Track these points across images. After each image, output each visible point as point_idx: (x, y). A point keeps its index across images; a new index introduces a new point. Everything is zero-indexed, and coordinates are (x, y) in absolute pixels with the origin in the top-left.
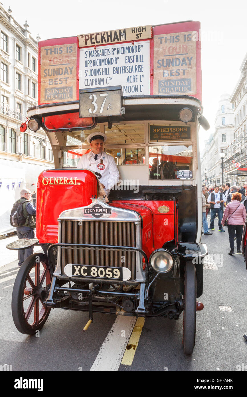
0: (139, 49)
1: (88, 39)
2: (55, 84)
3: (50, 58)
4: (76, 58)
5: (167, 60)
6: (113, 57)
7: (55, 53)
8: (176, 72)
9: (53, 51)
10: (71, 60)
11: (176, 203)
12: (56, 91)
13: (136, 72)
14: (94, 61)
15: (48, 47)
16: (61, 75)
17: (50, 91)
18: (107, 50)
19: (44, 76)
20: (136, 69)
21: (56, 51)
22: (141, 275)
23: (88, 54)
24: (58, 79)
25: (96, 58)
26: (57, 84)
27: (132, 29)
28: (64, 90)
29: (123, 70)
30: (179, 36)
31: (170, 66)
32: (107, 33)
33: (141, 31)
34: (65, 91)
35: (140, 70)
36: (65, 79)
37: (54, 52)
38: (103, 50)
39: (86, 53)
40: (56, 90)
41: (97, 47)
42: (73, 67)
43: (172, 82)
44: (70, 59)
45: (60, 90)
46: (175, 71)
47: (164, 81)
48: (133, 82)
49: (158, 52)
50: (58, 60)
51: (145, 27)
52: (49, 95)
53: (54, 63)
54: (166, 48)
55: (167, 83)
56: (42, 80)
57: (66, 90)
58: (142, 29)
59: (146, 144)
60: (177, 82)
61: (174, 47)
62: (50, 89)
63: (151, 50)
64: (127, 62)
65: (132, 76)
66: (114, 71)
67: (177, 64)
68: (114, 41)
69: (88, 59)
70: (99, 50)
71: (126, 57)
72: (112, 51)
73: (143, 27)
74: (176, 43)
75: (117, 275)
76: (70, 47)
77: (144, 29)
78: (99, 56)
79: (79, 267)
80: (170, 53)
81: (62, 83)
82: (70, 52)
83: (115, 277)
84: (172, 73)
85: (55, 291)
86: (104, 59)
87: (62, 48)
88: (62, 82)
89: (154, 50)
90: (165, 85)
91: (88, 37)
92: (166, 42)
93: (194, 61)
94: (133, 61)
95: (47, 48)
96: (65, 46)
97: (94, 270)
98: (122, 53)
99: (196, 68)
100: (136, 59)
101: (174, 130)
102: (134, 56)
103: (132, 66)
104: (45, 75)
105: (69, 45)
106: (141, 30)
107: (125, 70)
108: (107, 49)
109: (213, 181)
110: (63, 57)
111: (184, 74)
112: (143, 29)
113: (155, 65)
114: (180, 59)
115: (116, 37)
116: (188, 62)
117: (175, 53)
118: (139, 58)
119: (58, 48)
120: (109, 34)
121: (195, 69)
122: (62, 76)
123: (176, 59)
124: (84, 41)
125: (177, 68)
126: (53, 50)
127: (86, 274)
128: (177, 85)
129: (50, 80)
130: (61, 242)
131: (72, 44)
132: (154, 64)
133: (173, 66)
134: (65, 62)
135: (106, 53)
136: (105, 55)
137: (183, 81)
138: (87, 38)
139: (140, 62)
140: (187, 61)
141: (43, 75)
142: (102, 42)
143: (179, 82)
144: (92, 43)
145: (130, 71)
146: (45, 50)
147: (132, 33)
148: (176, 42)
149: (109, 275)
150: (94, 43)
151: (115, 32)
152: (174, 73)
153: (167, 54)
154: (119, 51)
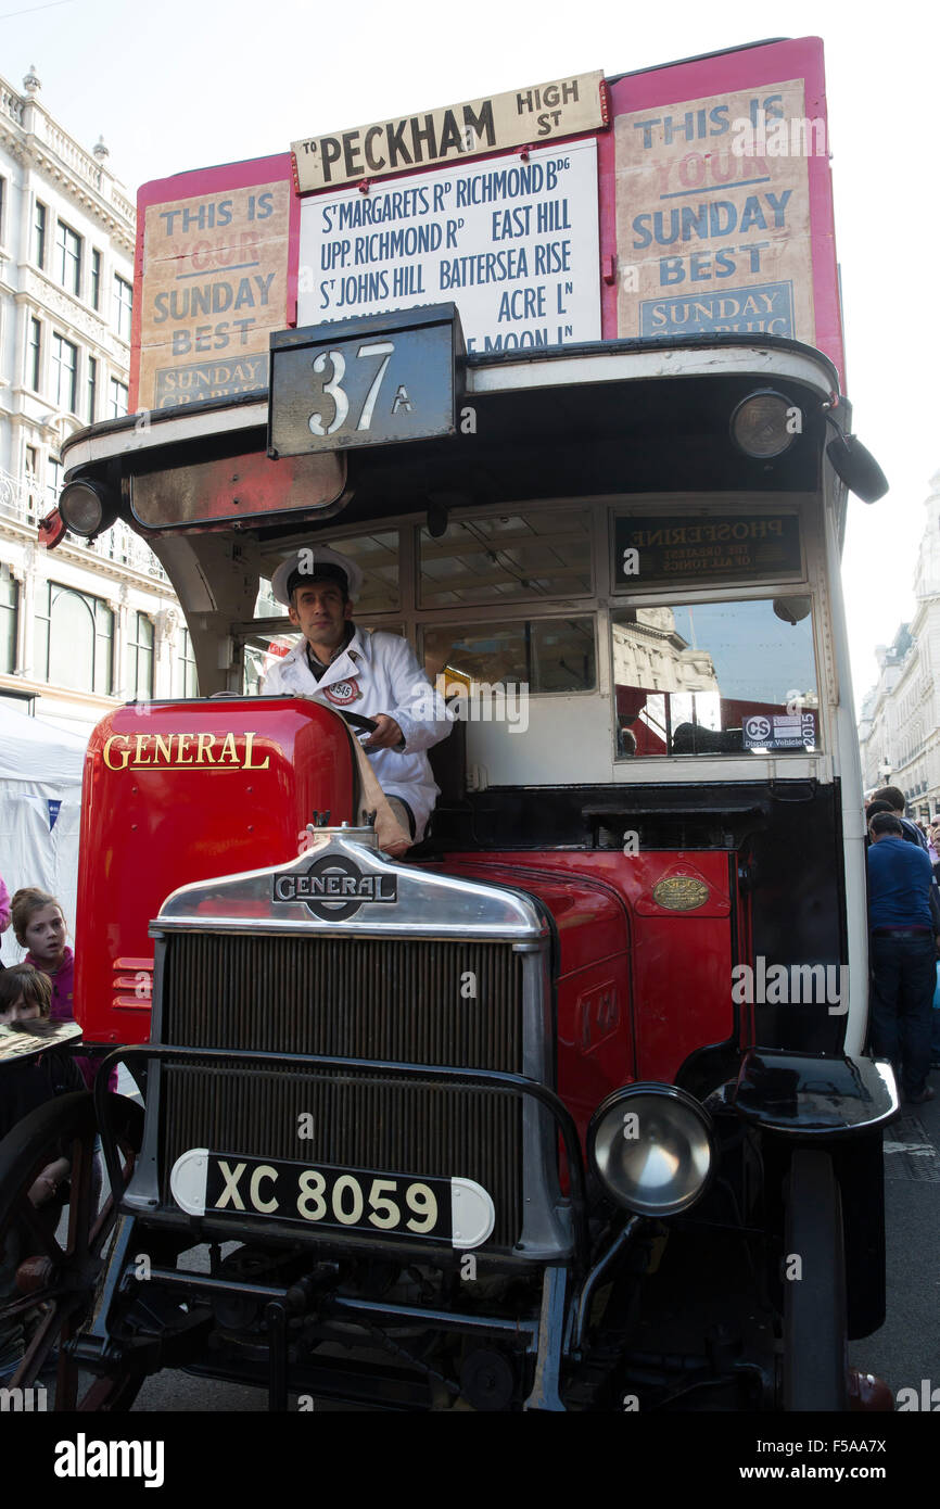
0: (551, 178)
1: (335, 158)
2: (199, 349)
3: (180, 247)
4: (285, 239)
5: (674, 212)
6: (441, 218)
7: (201, 226)
8: (719, 259)
9: (195, 219)
10: (265, 249)
11: (740, 861)
12: (203, 376)
13: (537, 274)
14: (360, 242)
15: (175, 203)
16: (224, 309)
17: (176, 380)
18: (415, 196)
19: (156, 320)
20: (539, 260)
21: (207, 218)
22: (549, 1223)
23: (335, 219)
24: (209, 328)
25: (367, 230)
26: (208, 348)
27: (519, 96)
28: (232, 371)
29: (480, 267)
30: (725, 109)
31: (689, 238)
32: (414, 122)
33: (557, 102)
34: (238, 378)
35: (554, 264)
36: (239, 327)
37: (197, 222)
38: (397, 197)
39: (329, 213)
40: (199, 373)
41: (373, 187)
42: (271, 276)
43: (699, 306)
44: (261, 245)
45: (217, 373)
46: (713, 255)
47: (666, 303)
48: (526, 317)
49: (633, 181)
50: (214, 254)
51: (575, 83)
52: (174, 396)
53: (196, 266)
54: (671, 161)
55: (680, 312)
56: (145, 335)
57: (240, 373)
58: (560, 91)
59: (599, 600)
60: (722, 303)
61: (707, 156)
62: (176, 371)
63: (603, 177)
64: (499, 234)
65: (521, 292)
66: (445, 277)
67: (723, 225)
68: (443, 153)
69: (337, 236)
70: (380, 198)
71: (495, 214)
72: (436, 197)
73: (564, 85)
74: (714, 137)
75: (422, 1218)
76: (262, 199)
77: (570, 91)
78: (381, 220)
79: (241, 1168)
80: (686, 182)
81: (224, 345)
82: (260, 216)
83: (412, 1224)
84: (701, 266)
85: (122, 1287)
86: (402, 231)
87: (230, 203)
88: (228, 338)
89: (617, 176)
90: (669, 319)
91: (333, 149)
92: (668, 138)
93: (799, 208)
94: (525, 230)
95: (171, 207)
96: (241, 195)
97: (312, 1184)
98: (477, 200)
99: (812, 237)
100: (540, 217)
101: (724, 535)
102: (531, 207)
103: (522, 251)
104: (160, 315)
105: (258, 187)
106: (557, 96)
107: (492, 266)
108: (414, 191)
109: (918, 810)
110: (232, 237)
111: (755, 268)
112: (566, 91)
113: (624, 236)
114: (736, 205)
115: (451, 137)
116: (773, 213)
117: (709, 181)
118: (552, 216)
119: (213, 205)
120: (422, 127)
121: (807, 239)
122: (229, 316)
123: (716, 205)
124: (320, 163)
125: (721, 243)
126: (196, 214)
127: (273, 1205)
128: (722, 316)
129: (176, 334)
130: (165, 1041)
131: (269, 185)
132: (618, 233)
133: (703, 235)
134: (243, 257)
135: (410, 207)
136: (407, 216)
137: (750, 298)
138: (331, 150)
139: (558, 228)
140: (767, 212)
141: (151, 315)
142: (394, 163)
143: (732, 304)
144: (351, 170)
145: (514, 273)
146: (163, 215)
147: (520, 112)
148: (713, 133)
149: (384, 1213)
150: (360, 170)
151: (449, 115)
152: (709, 265)
153: (676, 186)
154: (466, 193)
